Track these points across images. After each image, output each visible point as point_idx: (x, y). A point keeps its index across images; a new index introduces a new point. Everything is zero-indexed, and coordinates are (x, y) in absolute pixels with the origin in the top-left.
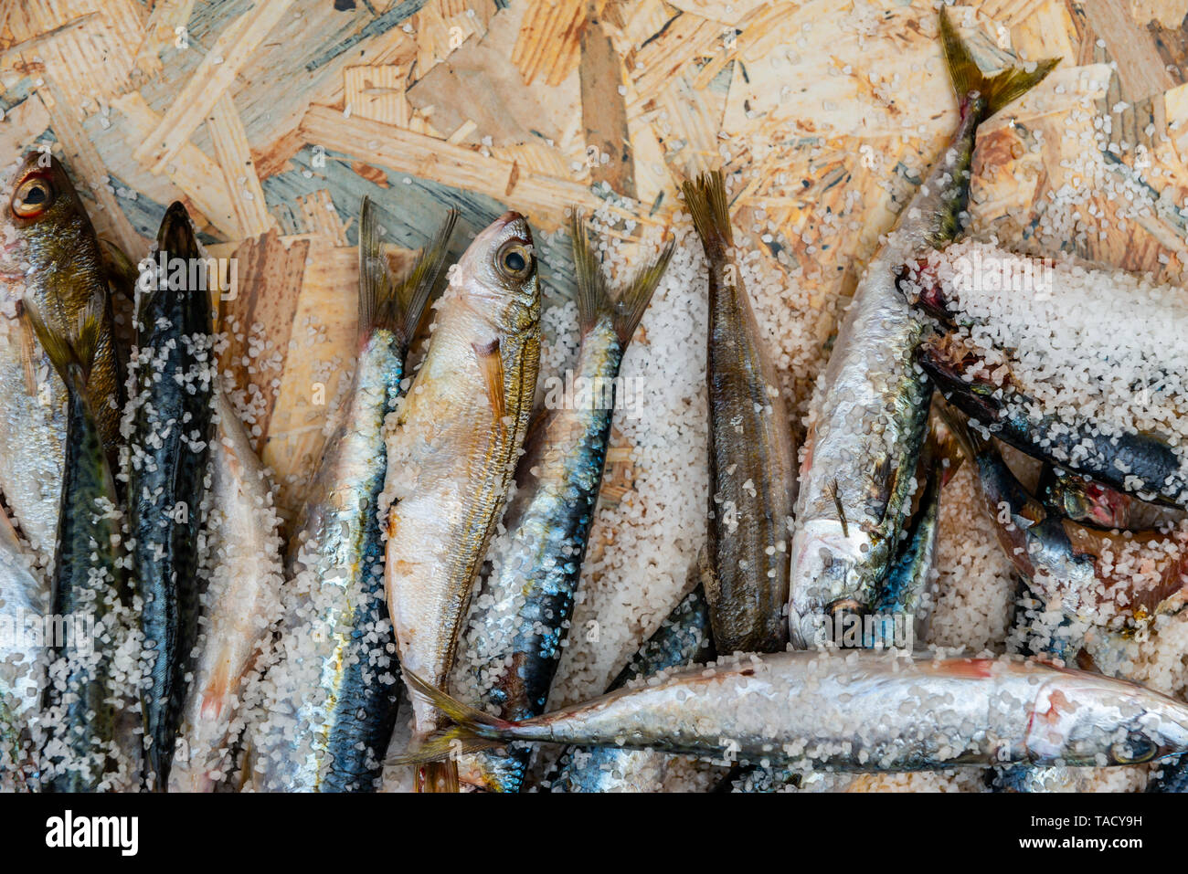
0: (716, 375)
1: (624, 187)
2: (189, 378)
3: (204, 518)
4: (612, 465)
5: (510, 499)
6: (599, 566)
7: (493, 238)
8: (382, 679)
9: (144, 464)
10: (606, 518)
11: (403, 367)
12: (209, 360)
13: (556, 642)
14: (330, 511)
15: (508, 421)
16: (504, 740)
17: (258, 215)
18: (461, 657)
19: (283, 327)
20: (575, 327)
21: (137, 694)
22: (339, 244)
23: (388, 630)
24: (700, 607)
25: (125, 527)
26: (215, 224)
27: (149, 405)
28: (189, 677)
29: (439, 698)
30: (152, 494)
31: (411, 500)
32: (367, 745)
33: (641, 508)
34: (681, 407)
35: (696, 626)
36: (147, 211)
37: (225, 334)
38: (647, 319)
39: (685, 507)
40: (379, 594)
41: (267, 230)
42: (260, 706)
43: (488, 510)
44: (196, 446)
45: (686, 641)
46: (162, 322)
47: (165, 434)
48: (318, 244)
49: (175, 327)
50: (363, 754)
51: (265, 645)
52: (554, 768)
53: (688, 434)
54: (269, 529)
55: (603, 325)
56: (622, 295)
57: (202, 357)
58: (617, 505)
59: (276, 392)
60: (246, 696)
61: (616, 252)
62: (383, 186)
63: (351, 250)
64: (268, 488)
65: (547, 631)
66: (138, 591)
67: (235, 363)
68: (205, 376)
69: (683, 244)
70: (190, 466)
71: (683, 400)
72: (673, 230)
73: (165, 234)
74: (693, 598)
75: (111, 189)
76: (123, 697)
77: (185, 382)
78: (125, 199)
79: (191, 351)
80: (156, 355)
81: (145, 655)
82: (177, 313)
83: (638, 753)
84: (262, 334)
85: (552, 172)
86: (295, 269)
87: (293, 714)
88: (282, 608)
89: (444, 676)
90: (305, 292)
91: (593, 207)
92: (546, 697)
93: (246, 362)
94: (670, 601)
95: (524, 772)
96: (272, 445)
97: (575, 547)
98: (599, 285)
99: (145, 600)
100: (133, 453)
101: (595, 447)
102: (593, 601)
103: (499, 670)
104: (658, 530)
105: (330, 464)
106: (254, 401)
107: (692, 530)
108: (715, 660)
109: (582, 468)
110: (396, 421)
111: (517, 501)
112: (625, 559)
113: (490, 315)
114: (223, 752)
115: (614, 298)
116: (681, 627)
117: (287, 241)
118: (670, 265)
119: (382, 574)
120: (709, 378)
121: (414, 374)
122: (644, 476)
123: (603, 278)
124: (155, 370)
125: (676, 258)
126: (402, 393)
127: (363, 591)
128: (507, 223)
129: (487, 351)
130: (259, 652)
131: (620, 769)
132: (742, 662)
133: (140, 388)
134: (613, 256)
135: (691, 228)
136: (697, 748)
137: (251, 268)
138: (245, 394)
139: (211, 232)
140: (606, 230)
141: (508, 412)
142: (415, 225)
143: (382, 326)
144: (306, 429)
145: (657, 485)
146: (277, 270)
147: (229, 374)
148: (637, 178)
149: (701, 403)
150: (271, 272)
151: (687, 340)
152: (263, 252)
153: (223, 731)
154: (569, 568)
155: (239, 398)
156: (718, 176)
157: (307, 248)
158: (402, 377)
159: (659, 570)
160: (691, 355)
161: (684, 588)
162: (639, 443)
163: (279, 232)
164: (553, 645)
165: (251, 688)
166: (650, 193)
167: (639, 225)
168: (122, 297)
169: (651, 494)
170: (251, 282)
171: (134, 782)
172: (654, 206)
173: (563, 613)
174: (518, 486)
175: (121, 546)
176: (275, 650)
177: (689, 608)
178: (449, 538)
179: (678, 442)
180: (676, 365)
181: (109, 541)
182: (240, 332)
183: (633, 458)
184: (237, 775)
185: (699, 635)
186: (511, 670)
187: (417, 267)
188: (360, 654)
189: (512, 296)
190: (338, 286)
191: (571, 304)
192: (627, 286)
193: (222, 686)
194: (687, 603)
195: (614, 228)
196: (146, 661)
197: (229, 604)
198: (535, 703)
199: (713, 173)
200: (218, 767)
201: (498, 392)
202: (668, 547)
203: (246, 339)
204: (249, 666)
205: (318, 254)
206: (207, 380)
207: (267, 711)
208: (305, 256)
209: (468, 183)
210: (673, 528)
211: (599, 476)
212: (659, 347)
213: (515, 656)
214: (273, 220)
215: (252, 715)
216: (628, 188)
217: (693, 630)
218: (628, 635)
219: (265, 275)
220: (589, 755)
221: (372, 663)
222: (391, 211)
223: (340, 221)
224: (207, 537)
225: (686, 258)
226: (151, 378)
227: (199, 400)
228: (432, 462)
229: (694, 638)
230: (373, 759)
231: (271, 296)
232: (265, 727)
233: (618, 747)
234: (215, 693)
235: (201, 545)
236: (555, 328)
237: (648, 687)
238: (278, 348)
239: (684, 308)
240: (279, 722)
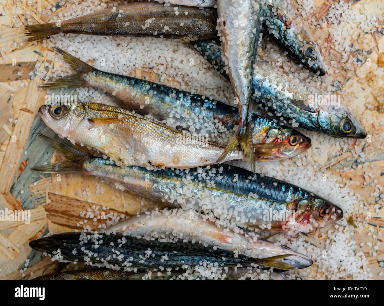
0: (106, 32)
1: (32, 66)
2: (97, 242)
3: (153, 239)
4: (142, 76)
5: (152, 117)
6: (182, 83)
7: (48, 119)
8: (220, 172)
9: (130, 262)
10: (164, 80)
11: (99, 158)
12: (90, 234)
13: (210, 102)
14: (154, 189)
15: (120, 117)
16: (247, 124)
17: (38, 212)
18: (214, 140)
19: (82, 204)
20: (87, 89)
21: (221, 268)
22: (50, 181)
23: (201, 169)
24: (199, 43)
25: (155, 270)
26: (40, 229)
27: (106, 259)
28: (215, 248)
29: (228, 150)
30: (142, 259)
31: (149, 157)
32: (247, 179)
33: (160, 66)
34: (120, 47)
35: (207, 45)
36: (34, 255)
37: (84, 227)
38: (84, 60)
39: (160, 48)
40: (187, 171)
41: (44, 209)
42: (230, 220)
43: (155, 126)
44: (124, 241)
45: (212, 50)
46: (74, 252)
47: (118, 253)
48: (50, 189)
49: (76, 247)
50: (250, 180)
51: (205, 217)
52: (260, 105)
53: (131, 45)
54: (159, 214)
55: (86, 77)
56: (74, 69)
57: (89, 237)
58: (159, 75)
59: (108, 208)
60: (225, 225)
61: (57, 71)
62: (28, 163)
63: (53, 176)
64: (144, 213)
65: (205, 105)
66: (180, 266)
67: (96, 224)
68: (96, 236)
69: (55, 43)
70: (132, 244)
71: (117, 46)
72: (49, 47)
73: (41, 249)
74: (196, 46)
75: (25, 269)
76: (222, 274)
77: (98, 244)
78: (29, 264)
79: (86, 241)
80: (87, 255)
81: (205, 265)
82: (71, 246)
83: (255, 71)
84: (85, 212)
85: (25, 95)
86: (60, 199)
87: (233, 208)
88: (191, 210)
89: (220, 147)
90: (69, 195)
91: (39, 80)
92: (232, 107)
93: (95, 219)
94: (197, 55)
95: (262, 117)
96: (128, 211)
97: (172, 92)
98: (70, 78)
99: (183, 264)
100: (125, 266)
101: (133, 83)
102: (196, 87)
103: (220, 125)
104: (169, 59)
105: (136, 189)
106: (111, 217)
107: (169, 45)
108: (219, 37)
109: (141, 88)
110: (119, 162)
111: (154, 115)
112: (180, 73)
113: (78, 122)
114: (246, 236)
115: (75, 73)
116: (207, 51)
117: (48, 201)
118: (63, 49)
119: (179, 170)
120: (107, 35)
121: (101, 153)
122: (147, 64)
123: (68, 77)
124: (93, 256)
125: (60, 47)
126: (108, 159)
127: (185, 178)
128: (42, 114)
129: (92, 123)
130: (208, 220)
131: (262, 78)
132: (220, 26)
133: (100, 262)
134: (59, 72)
135: (48, 40)
136: (254, 46)
137: (58, 216)
138: (108, 221)
139: (44, 231)
140: (48, 74)
141: (117, 116)
142: (44, 151)
143: (82, 165)
144: (123, 197)
145: (151, 59)
146: (60, 205)
147: (100, 226)
148: (28, 61)
149: (119, 39)
150: (60, 208)
151: (93, 44)
152: (52, 211)
153: (237, 235)
154: (181, 95)
155: (109, 223)
156: (27, 27)
157: (51, 193)
158: (102, 158)
159: (184, 59)
160: (99, 42)
161: (192, 50)
162: (134, 65)
163: (44, 204)
164: (212, 103)
165: (222, 223)
166: (34, 56)
167: (47, 61)
168: (68, 267)
169: (154, 61)
170: (64, 216)
171: (256, 272)
172: (40, 55)
173: (199, 99)
174: (147, 114)
175: (162, 272)
176: (208, 213)
177: (200, 48)
178: (165, 143)
179: (134, 49)
180: (103, 49)
181: (160, 277)
182: (83, 221)
183: (140, 68)
184: (257, 230)
185: (210, 44)
186: (220, 120)
187: (59, 150)
188: (211, 180)
189: (71, 113)
190: (67, 182)
191: (78, 90)
192: (70, 67)
193: (220, 235)
194: (198, 49)
195: (48, 71)
196: (207, 264)
197: (188, 230)
198: (234, 111)
199: (26, 29)
200: (252, 237)
201: (108, 120)
202: (175, 56)
203: (86, 219)
204: (213, 224)
205: (54, 189)
206: (98, 235)
207: (232, 217)
208: (54, 194)
209: (28, 129)
210: (168, 53)
211: (145, 82)
212: (96, 55)
213: (214, 118)
214: (40, 206)
215: (233, 223)
216: (32, 65)
217: (208, 47)
218: (210, 73)
219: (61, 210)
220: (256, 90)
221: (214, 175)
222: (38, 160)
223: (41, 180)
224: (162, 238)
225: (60, 42)
226: (96, 258)
227: (106, 239)
228: (135, 147)
229: (211, 46)
230: (253, 177)
231: (70, 208)
232: (238, 219)
233: (252, 78)
234: (222, 238)
235: (164, 241)
236: (87, 97)
237: (228, 65)
238: (90, 207)
239: (80, 44)
240: (236, 213)
